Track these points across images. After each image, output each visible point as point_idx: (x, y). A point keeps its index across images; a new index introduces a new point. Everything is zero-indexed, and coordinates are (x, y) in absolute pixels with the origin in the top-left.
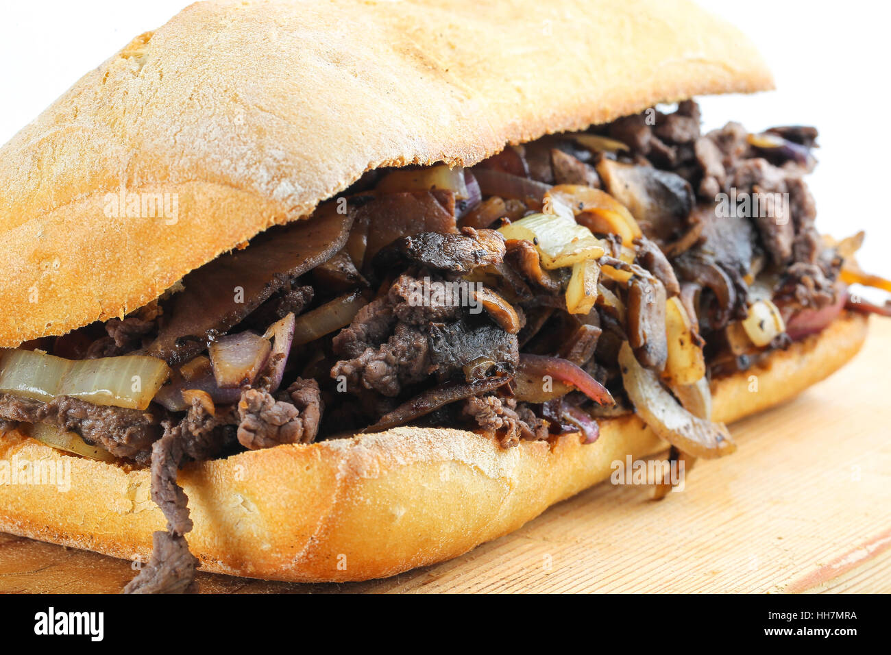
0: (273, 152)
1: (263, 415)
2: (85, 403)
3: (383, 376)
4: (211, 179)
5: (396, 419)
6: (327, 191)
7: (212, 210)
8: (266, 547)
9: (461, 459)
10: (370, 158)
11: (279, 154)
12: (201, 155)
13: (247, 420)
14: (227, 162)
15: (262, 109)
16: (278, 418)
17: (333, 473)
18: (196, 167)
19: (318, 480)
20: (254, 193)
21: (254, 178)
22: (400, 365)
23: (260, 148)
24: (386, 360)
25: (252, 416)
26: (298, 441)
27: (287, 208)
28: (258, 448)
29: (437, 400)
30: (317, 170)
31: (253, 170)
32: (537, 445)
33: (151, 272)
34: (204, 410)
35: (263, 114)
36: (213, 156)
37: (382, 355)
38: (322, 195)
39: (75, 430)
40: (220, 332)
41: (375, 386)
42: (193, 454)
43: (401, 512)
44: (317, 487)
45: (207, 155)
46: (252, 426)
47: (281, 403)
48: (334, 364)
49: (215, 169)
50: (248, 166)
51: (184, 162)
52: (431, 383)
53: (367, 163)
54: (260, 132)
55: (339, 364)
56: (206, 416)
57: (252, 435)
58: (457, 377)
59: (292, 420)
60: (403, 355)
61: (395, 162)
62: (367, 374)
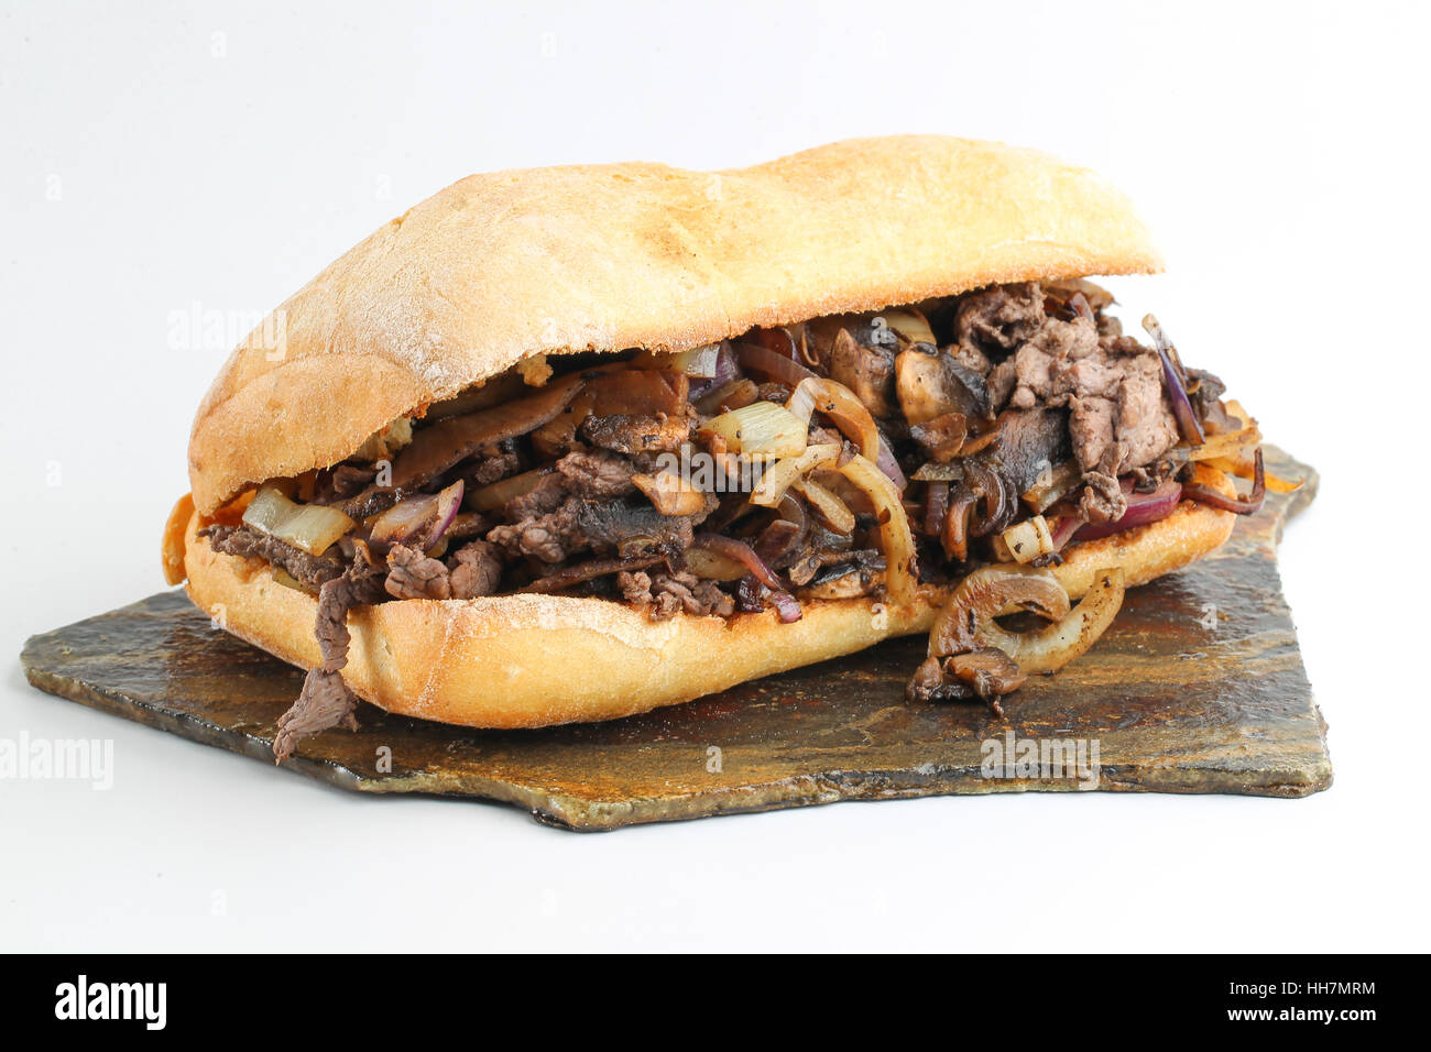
0: (433, 336)
1: (409, 569)
2: (285, 544)
3: (543, 544)
4: (381, 354)
5: (546, 585)
6: (470, 376)
7: (381, 383)
8: (399, 689)
9: (593, 628)
10: (527, 346)
11: (436, 338)
12: (380, 332)
13: (395, 572)
14: (395, 341)
15: (440, 294)
16: (424, 574)
17: (444, 629)
18: (373, 343)
19: (432, 634)
20: (410, 371)
21: (412, 358)
22: (562, 536)
23: (424, 331)
24: (547, 529)
25: (399, 569)
26: (447, 595)
27: (433, 389)
28: (406, 598)
29: (588, 571)
30: (466, 356)
31: (412, 351)
32: (708, 622)
33: (346, 431)
34: (364, 559)
35: (439, 299)
36: (387, 334)
37: (544, 525)
38: (465, 379)
39: (282, 566)
40: (406, 491)
41: (534, 552)
42: (358, 598)
43: (515, 671)
44: (432, 640)
45: (384, 332)
46: (399, 577)
47: (430, 560)
48: (493, 528)
49: (386, 346)
50: (410, 347)
51: (366, 337)
52: (587, 555)
53: (523, 351)
54: (430, 316)
55: (498, 529)
56: (366, 566)
57: (400, 586)
58: (612, 552)
59: (439, 576)
60: (565, 526)
61: (558, 351)
62: (523, 541)
